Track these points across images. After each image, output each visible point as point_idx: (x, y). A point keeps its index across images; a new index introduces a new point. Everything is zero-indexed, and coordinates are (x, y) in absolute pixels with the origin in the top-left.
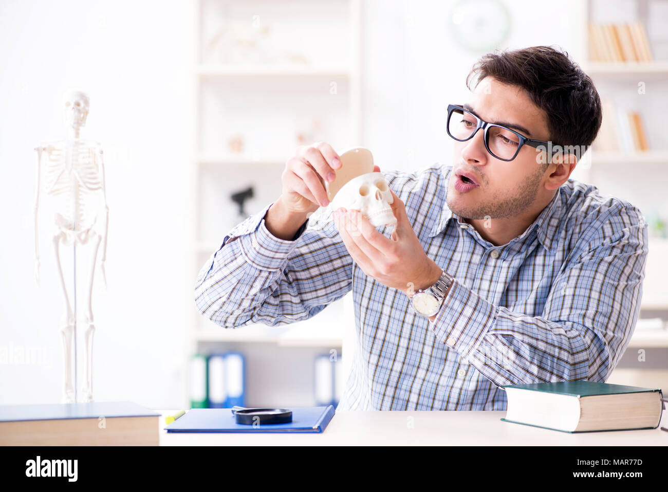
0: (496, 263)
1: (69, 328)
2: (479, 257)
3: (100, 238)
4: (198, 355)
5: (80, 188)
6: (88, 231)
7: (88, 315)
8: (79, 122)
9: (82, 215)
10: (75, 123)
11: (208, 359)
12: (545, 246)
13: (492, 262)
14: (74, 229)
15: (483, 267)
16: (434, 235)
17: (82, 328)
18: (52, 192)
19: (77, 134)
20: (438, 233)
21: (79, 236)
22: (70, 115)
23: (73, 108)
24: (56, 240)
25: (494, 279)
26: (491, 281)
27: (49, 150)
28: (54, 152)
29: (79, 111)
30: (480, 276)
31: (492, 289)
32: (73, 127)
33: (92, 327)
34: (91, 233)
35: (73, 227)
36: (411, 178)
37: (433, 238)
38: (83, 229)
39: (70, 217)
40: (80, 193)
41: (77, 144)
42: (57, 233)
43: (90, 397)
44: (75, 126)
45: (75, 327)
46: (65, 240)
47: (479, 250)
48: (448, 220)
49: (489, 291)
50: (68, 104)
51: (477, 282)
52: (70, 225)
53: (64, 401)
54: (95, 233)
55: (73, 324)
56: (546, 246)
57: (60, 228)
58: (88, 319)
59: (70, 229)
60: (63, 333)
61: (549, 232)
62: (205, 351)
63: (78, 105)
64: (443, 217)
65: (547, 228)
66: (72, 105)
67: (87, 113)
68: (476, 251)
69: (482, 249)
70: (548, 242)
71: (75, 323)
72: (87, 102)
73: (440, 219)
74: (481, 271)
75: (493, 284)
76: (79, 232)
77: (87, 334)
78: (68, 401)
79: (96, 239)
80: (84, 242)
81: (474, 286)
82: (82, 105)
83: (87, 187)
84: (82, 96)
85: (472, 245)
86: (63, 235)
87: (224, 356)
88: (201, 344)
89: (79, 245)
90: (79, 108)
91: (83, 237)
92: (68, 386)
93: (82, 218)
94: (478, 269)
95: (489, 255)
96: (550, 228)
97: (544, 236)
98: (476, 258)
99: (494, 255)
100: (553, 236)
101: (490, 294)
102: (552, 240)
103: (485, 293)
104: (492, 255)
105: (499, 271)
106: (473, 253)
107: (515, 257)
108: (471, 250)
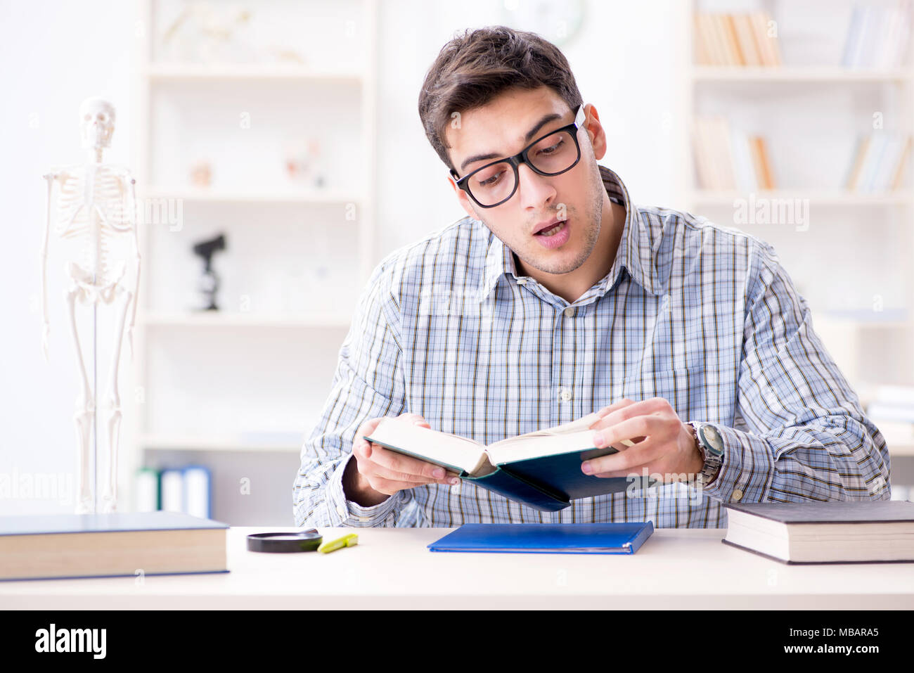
0: (575, 324)
1: (87, 414)
2: (550, 321)
3: (130, 296)
4: (145, 469)
5: (103, 230)
6: (114, 286)
7: (113, 397)
8: (104, 141)
9: (104, 265)
10: (97, 143)
11: (160, 475)
13: (569, 323)
14: (95, 284)
15: (559, 333)
17: (105, 415)
18: (67, 233)
19: (99, 158)
21: (102, 293)
22: (91, 130)
23: (96, 123)
24: (72, 297)
25: (579, 348)
26: (575, 351)
27: (63, 178)
28: (69, 181)
29: (103, 127)
30: (559, 347)
31: (578, 361)
32: (96, 149)
33: (118, 414)
34: (117, 288)
35: (94, 281)
38: (108, 284)
39: (89, 267)
40: (103, 236)
41: (99, 170)
42: (73, 288)
43: (114, 508)
44: (98, 146)
45: (95, 414)
46: (83, 298)
47: (548, 311)
48: (497, 276)
49: (575, 365)
50: (88, 118)
51: (557, 355)
52: (89, 278)
53: (79, 511)
54: (123, 289)
55: (91, 410)
56: (648, 287)
57: (76, 282)
58: (112, 402)
59: (90, 283)
60: (79, 421)
61: (644, 267)
62: (155, 463)
63: (102, 118)
65: (641, 263)
66: (94, 119)
67: (112, 129)
68: (545, 314)
69: (550, 308)
70: (647, 281)
71: (95, 408)
72: (112, 115)
74: (559, 338)
75: (578, 354)
76: (103, 288)
77: (112, 423)
78: (85, 512)
79: (125, 296)
80: (109, 300)
81: (553, 361)
82: (107, 118)
83: (113, 227)
84: (107, 107)
85: (537, 306)
86: (81, 293)
87: (182, 470)
88: (149, 453)
89: (102, 305)
90: (103, 122)
91: (107, 294)
92: (84, 492)
93: (105, 269)
94: (554, 337)
95: (563, 316)
96: (643, 262)
97: (641, 275)
98: (547, 324)
99: (569, 314)
100: (651, 272)
101: (578, 368)
102: (651, 278)
103: (571, 368)
104: (567, 313)
105: (583, 334)
106: (541, 317)
107: (599, 312)
108: (538, 314)
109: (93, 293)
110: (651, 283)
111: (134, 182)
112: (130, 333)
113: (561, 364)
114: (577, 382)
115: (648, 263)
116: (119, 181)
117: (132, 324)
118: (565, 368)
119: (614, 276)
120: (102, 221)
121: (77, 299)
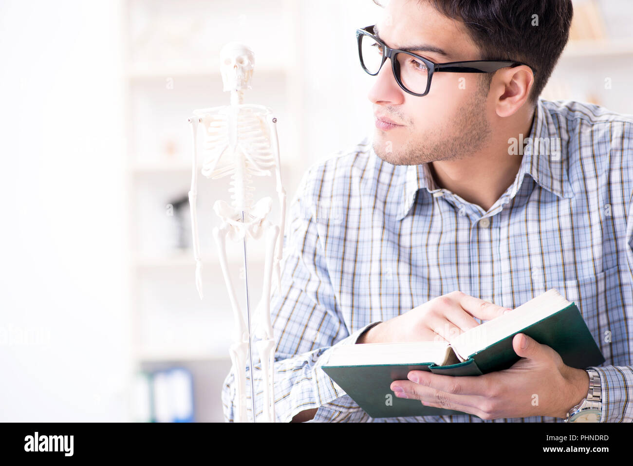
0: (491, 235)
1: (243, 345)
2: (466, 233)
5: (248, 168)
6: (262, 221)
7: (267, 328)
9: (251, 202)
11: (152, 376)
12: (555, 192)
13: (485, 234)
14: (243, 220)
15: (476, 245)
16: (402, 217)
19: (241, 100)
20: (406, 213)
21: (250, 229)
23: (235, 67)
24: (222, 235)
25: (495, 258)
26: (492, 262)
28: (213, 124)
29: (243, 70)
30: (476, 259)
31: (496, 271)
34: (265, 224)
35: (242, 218)
36: (359, 150)
37: (402, 220)
38: (256, 220)
39: (237, 205)
41: (242, 111)
42: (223, 226)
44: (239, 88)
46: (232, 234)
47: (464, 224)
48: (414, 192)
49: (493, 275)
51: (475, 268)
52: (238, 215)
54: (270, 224)
55: (246, 341)
56: (557, 191)
57: (226, 219)
58: (266, 334)
59: (238, 220)
60: (235, 353)
61: (553, 171)
63: (241, 62)
64: (408, 191)
65: (550, 167)
66: (234, 62)
67: (251, 72)
68: (461, 226)
69: (466, 220)
70: (557, 185)
71: (250, 339)
72: (251, 58)
73: (405, 195)
74: (476, 251)
75: (495, 265)
76: (251, 224)
79: (272, 230)
80: (257, 236)
81: (472, 273)
82: (246, 61)
83: (258, 165)
84: (246, 51)
85: (453, 219)
86: (231, 230)
89: (251, 241)
90: (242, 65)
91: (255, 230)
93: (252, 206)
94: (471, 250)
95: (478, 227)
96: (553, 165)
97: (550, 180)
98: (463, 235)
99: (484, 225)
100: (562, 175)
101: (496, 278)
102: (561, 181)
103: (489, 279)
104: (482, 225)
105: (498, 245)
106: (457, 230)
107: (512, 221)
108: (454, 227)
109: (242, 229)
110: (562, 187)
111: (275, 120)
112: (278, 265)
113: (480, 276)
114: (496, 292)
115: (558, 166)
116: (261, 122)
117: (280, 258)
118: (483, 279)
119: (518, 183)
120: (247, 160)
121: (227, 235)
